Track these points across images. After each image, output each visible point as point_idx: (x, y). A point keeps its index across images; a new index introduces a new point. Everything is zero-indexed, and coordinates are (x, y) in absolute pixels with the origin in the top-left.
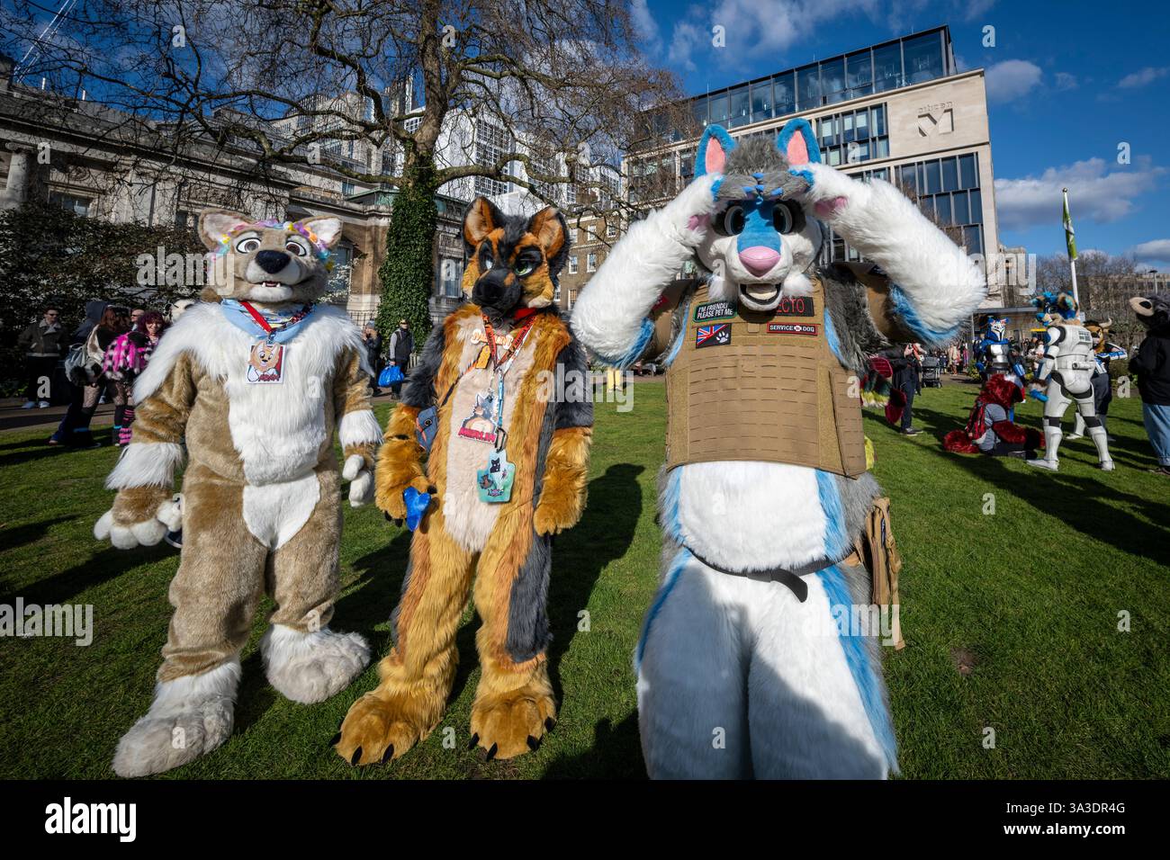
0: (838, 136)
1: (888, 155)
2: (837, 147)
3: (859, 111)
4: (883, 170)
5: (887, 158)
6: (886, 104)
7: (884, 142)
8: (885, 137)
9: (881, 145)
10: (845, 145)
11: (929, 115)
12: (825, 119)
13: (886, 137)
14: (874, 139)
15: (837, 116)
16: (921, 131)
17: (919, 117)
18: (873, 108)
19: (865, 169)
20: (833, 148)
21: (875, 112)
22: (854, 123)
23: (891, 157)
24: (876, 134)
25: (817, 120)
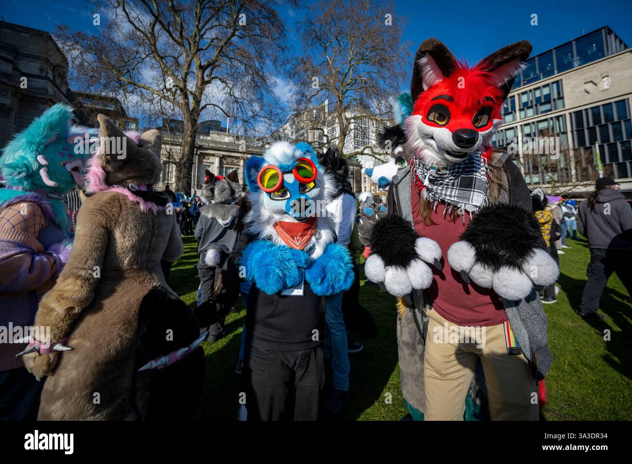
0: (532, 101)
1: (564, 107)
2: (531, 107)
3: (544, 86)
4: (561, 116)
5: (564, 109)
6: (561, 80)
7: (562, 100)
8: (561, 97)
9: (559, 102)
10: (536, 105)
11: (591, 82)
12: (523, 93)
13: (563, 98)
14: (554, 100)
15: (530, 91)
16: (586, 91)
17: (585, 83)
18: (553, 83)
19: (549, 117)
20: (529, 108)
21: (555, 85)
22: (541, 93)
23: (566, 108)
24: (556, 96)
25: (518, 95)
